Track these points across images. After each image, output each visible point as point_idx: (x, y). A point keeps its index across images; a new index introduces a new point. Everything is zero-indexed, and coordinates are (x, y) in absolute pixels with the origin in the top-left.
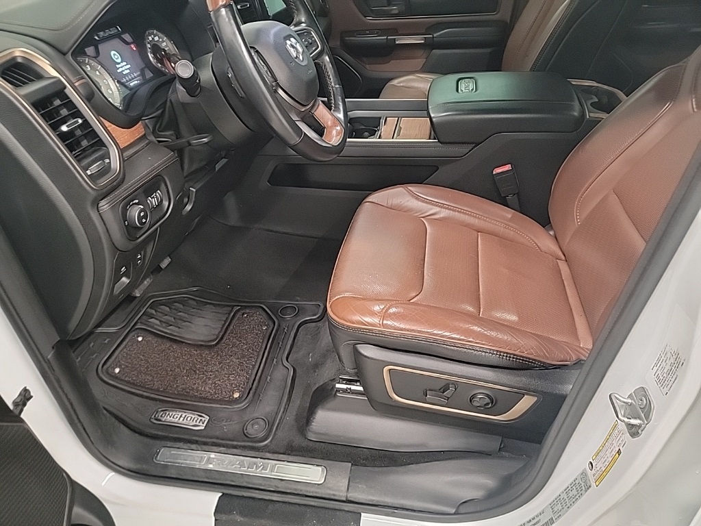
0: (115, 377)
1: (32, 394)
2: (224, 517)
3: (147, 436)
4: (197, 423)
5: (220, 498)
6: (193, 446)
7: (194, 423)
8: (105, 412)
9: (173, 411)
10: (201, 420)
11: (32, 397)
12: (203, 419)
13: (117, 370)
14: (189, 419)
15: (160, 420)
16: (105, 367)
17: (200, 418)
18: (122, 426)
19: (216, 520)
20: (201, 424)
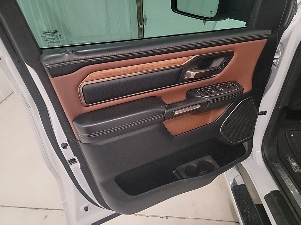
0: (290, 136)
1: (266, 114)
2: (272, 195)
3: (279, 156)
4: (296, 169)
5: (277, 190)
6: (287, 172)
7: (295, 168)
8: (276, 140)
9: (294, 159)
10: (298, 170)
11: (266, 115)
12: (299, 170)
13: (292, 135)
14: (295, 166)
15: (287, 157)
16: (290, 131)
17: (298, 169)
18: (276, 147)
19: (270, 193)
20: (297, 171)
